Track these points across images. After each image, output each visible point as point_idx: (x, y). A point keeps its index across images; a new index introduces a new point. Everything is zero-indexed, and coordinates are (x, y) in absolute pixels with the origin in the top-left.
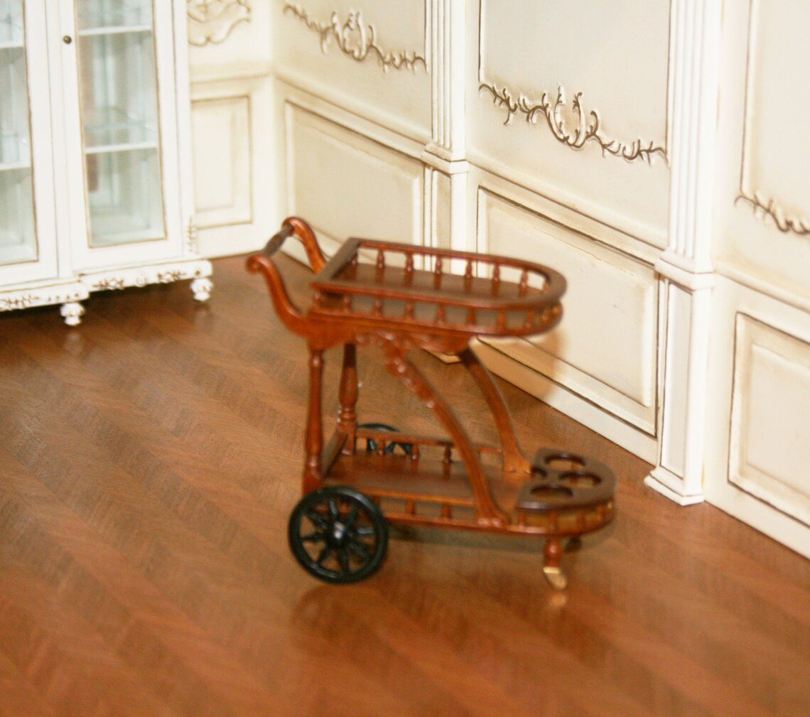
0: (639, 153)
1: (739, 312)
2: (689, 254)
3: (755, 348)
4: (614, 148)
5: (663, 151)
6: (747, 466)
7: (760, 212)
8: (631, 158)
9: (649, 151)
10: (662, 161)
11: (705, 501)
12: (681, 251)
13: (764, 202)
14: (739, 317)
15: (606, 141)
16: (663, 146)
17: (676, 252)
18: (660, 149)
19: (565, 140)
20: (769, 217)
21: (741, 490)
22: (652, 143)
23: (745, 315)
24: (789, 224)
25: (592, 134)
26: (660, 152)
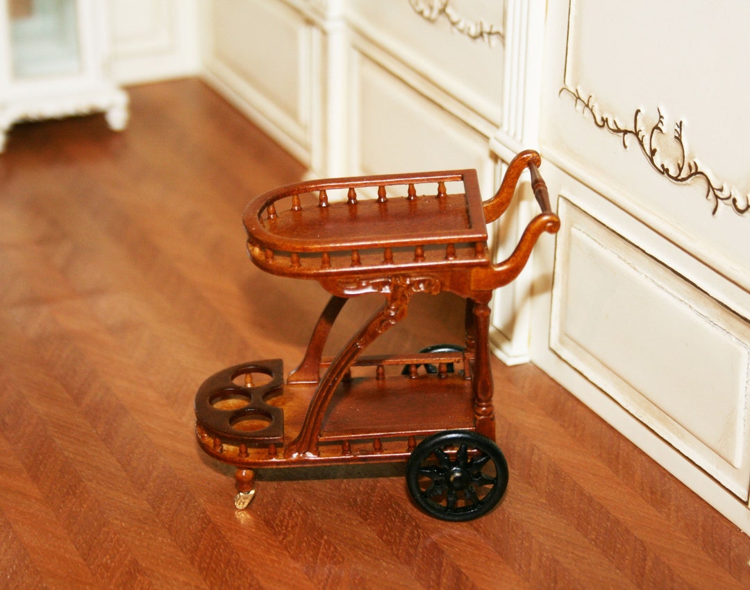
0: (481, 34)
1: (560, 196)
2: (519, 137)
3: (573, 230)
4: (461, 25)
5: (502, 37)
6: (565, 336)
7: (580, 106)
8: (475, 38)
9: (490, 34)
10: (500, 46)
11: (531, 362)
12: (512, 133)
13: (584, 97)
14: (561, 199)
15: (455, 18)
16: (501, 31)
17: (508, 133)
18: (498, 33)
19: (421, 13)
20: (587, 110)
21: (559, 357)
22: (491, 27)
23: (565, 199)
24: (605, 121)
25: (443, 11)
26: (498, 35)
